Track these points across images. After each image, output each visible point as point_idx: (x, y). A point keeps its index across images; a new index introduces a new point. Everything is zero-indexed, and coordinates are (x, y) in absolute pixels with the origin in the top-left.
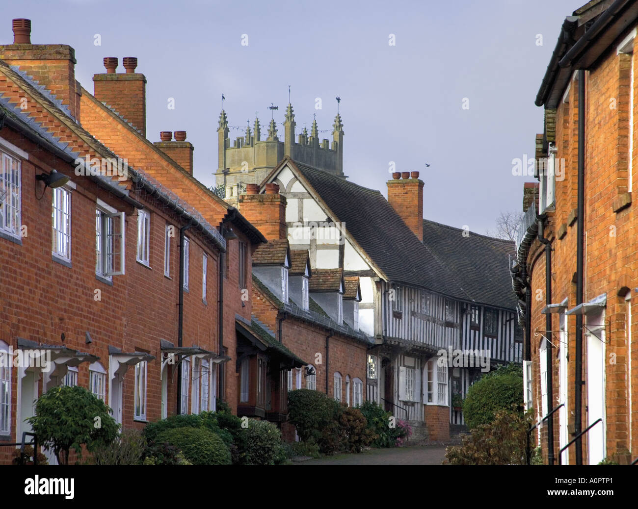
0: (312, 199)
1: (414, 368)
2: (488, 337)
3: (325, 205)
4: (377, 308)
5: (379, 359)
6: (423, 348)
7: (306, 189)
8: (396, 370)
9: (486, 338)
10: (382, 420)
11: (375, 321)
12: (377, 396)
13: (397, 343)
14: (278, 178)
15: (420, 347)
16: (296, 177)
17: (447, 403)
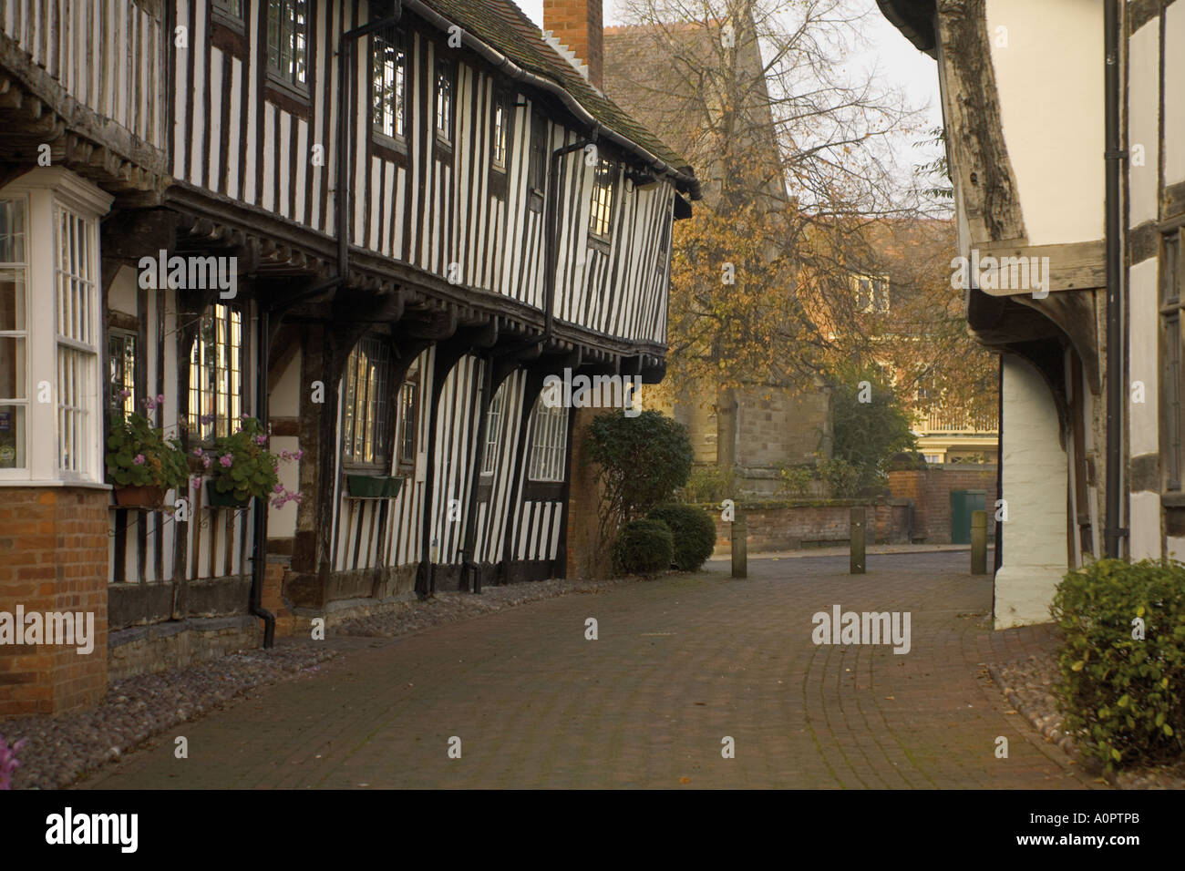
17: (92, 471)
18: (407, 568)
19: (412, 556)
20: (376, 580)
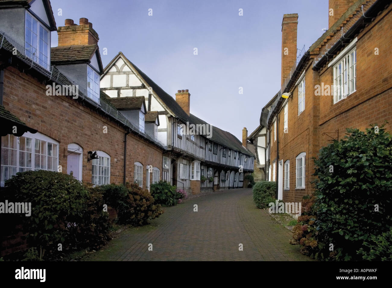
0: (134, 75)
1: (186, 165)
2: (215, 154)
3: (141, 76)
4: (169, 131)
5: (170, 159)
6: (191, 155)
7: (131, 69)
8: (179, 165)
9: (214, 155)
10: (170, 191)
11: (167, 138)
12: (169, 178)
13: (179, 151)
14: (116, 64)
15: (190, 155)
16: (125, 63)
17: (199, 179)
18: (227, 187)
19: (228, 186)
20: (224, 188)
